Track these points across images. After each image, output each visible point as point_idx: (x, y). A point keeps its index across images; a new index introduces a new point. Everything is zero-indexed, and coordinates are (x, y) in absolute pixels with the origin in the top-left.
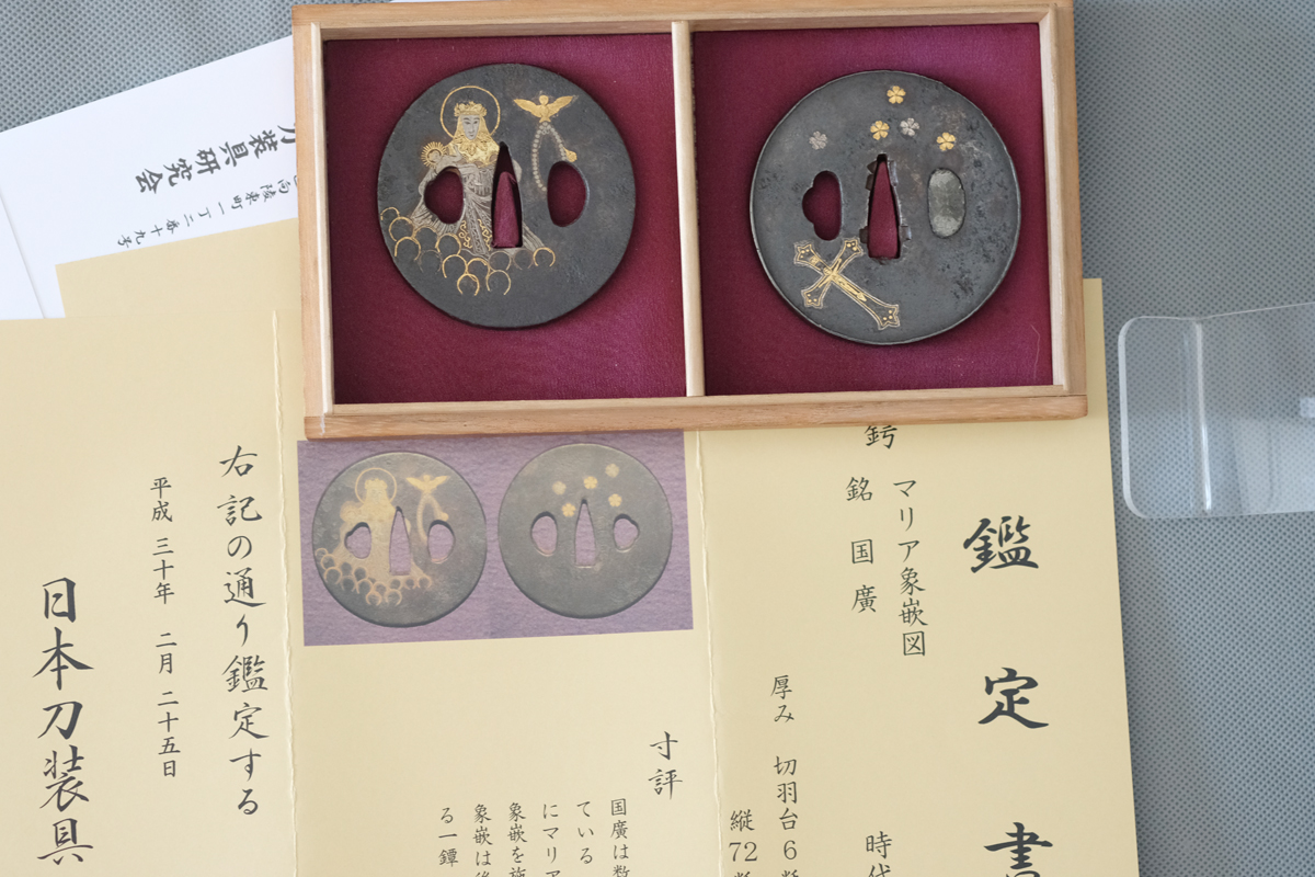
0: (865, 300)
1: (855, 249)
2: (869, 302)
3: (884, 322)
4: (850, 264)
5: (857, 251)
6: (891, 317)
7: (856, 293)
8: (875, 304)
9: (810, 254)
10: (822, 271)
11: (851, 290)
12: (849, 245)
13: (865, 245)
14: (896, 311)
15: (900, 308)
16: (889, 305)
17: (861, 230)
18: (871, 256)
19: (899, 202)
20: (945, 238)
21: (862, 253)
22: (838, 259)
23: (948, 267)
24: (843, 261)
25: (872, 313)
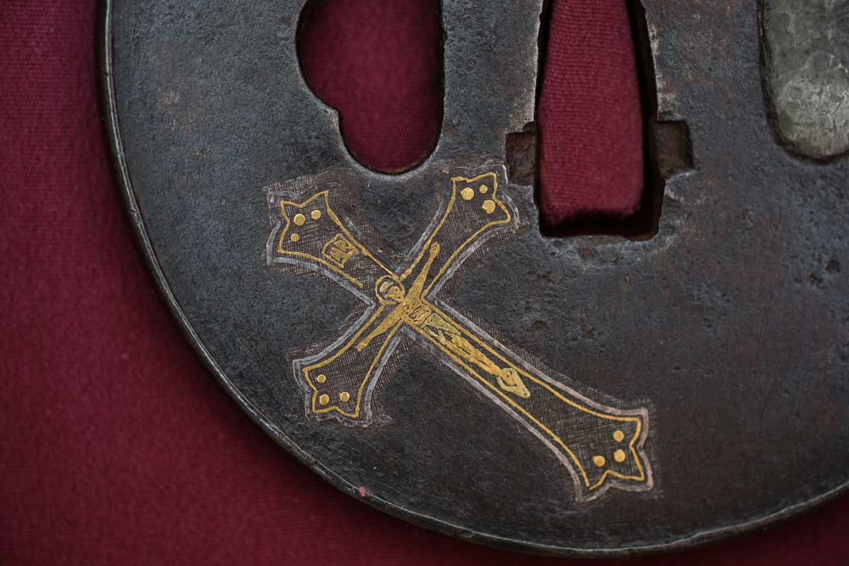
0: (523, 391)
1: (489, 206)
2: (540, 402)
3: (593, 472)
4: (469, 263)
5: (498, 213)
6: (620, 456)
7: (492, 368)
8: (565, 409)
9: (326, 227)
10: (369, 290)
11: (474, 355)
12: (468, 193)
13: (530, 190)
14: (642, 432)
15: (657, 422)
16: (612, 413)
17: (514, 138)
18: (548, 229)
19: (652, 31)
20: (823, 161)
21: (514, 220)
22: (427, 244)
23: (834, 265)
24: (447, 251)
25: (552, 442)
